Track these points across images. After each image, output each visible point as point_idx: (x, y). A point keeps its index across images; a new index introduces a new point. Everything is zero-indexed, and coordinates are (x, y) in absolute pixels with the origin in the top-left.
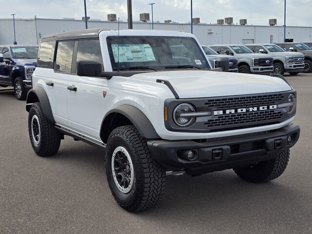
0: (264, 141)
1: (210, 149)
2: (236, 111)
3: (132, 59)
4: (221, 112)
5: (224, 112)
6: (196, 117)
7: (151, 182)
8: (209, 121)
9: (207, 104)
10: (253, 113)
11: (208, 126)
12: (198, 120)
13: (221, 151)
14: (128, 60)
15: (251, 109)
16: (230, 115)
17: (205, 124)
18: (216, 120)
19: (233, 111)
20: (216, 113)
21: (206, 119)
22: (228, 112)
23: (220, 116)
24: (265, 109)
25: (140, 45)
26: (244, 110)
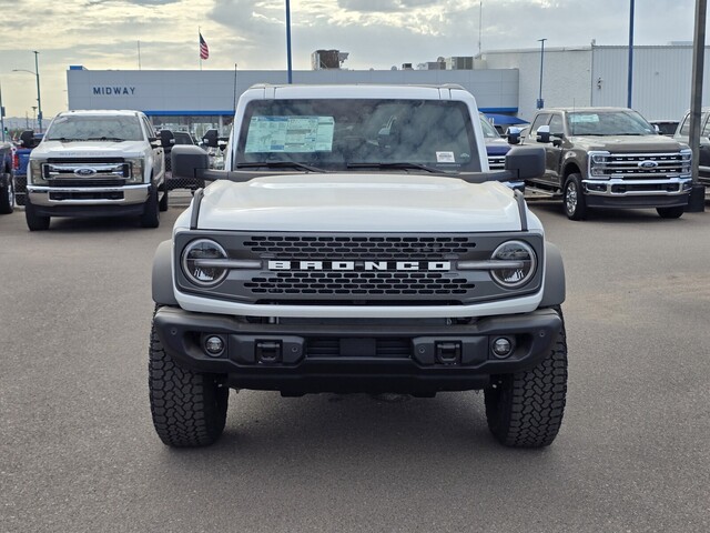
0: (408, 340)
1: (252, 339)
2: (327, 265)
3: (280, 147)
4: (286, 265)
5: (295, 265)
6: (230, 269)
7: (166, 390)
8: (254, 279)
9: (249, 244)
10: (376, 274)
11: (253, 290)
12: (233, 276)
13: (278, 346)
14: (273, 147)
15: (369, 266)
16: (309, 273)
17: (247, 285)
18: (270, 280)
19: (318, 265)
20: (272, 265)
21: (247, 276)
22: (304, 265)
23: (282, 273)
24: (412, 268)
25: (312, 118)
26: (350, 266)
